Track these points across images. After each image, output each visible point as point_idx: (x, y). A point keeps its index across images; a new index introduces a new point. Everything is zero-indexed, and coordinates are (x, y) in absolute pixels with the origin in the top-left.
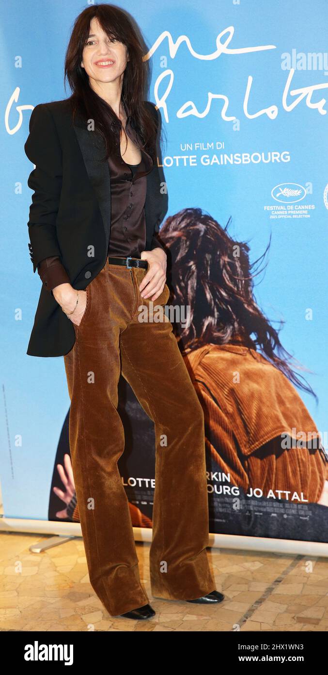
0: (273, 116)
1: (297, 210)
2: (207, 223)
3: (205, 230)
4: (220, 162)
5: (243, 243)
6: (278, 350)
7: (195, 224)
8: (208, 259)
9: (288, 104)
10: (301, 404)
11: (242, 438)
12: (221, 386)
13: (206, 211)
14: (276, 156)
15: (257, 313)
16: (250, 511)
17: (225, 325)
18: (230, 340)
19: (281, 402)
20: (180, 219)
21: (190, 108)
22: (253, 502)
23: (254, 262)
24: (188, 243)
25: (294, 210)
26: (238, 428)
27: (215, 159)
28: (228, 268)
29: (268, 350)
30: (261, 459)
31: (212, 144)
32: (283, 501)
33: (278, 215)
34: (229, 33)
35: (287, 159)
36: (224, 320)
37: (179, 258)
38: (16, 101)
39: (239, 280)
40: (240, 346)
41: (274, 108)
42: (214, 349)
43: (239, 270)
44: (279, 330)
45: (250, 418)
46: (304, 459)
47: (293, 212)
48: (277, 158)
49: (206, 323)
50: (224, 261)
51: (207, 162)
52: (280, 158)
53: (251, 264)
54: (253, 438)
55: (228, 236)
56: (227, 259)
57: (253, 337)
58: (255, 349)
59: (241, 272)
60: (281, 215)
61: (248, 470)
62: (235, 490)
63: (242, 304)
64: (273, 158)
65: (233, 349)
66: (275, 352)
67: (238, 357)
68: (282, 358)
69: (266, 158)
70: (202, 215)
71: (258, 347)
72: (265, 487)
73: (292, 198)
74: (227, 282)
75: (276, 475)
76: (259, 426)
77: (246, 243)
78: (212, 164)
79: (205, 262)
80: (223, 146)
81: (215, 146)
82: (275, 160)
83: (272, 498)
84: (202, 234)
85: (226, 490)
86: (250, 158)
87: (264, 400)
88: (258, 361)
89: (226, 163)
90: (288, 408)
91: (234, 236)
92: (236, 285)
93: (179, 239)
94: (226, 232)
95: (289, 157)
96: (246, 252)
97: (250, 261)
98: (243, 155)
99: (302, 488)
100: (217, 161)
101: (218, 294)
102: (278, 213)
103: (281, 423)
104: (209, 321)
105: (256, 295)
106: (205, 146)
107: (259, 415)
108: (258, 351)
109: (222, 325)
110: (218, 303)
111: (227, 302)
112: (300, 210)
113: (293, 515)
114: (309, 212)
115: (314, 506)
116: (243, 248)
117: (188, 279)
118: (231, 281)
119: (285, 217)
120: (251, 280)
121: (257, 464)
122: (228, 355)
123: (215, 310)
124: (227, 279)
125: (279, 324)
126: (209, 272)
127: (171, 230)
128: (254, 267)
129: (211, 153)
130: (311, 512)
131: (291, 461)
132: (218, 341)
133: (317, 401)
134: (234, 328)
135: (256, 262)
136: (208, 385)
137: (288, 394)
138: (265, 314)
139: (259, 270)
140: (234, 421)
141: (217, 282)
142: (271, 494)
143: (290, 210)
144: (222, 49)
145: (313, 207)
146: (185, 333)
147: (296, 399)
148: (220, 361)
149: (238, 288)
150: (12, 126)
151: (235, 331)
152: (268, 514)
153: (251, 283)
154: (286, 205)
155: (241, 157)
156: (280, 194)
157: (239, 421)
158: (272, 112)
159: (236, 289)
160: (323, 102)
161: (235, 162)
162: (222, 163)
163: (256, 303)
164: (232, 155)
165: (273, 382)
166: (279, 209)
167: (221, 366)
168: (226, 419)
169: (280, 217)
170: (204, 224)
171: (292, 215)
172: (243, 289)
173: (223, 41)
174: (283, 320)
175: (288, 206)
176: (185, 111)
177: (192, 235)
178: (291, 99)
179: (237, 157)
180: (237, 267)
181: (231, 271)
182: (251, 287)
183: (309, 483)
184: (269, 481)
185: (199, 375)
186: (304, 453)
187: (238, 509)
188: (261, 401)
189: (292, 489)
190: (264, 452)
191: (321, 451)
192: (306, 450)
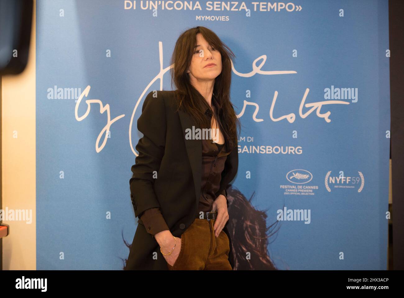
0: (291, 121)
1: (305, 189)
2: (236, 196)
3: (233, 200)
4: (249, 151)
5: (263, 212)
8: (234, 223)
9: (304, 113)
14: (291, 149)
15: (269, 264)
23: (270, 226)
25: (303, 189)
27: (245, 149)
28: (250, 230)
31: (244, 138)
33: (290, 192)
34: (262, 60)
35: (300, 152)
38: (86, 96)
39: (257, 239)
41: (293, 115)
43: (258, 231)
47: (302, 191)
50: (247, 225)
52: (294, 151)
53: (267, 227)
55: (251, 206)
56: (249, 223)
59: (259, 233)
60: (292, 192)
63: (258, 257)
64: (290, 151)
69: (284, 150)
70: (232, 190)
73: (302, 180)
74: (248, 241)
77: (265, 212)
78: (243, 152)
79: (232, 225)
80: (252, 139)
81: (246, 139)
82: (291, 152)
86: (272, 150)
89: (253, 152)
91: (256, 206)
92: (254, 242)
94: (250, 203)
95: (301, 151)
96: (264, 219)
97: (267, 225)
98: (267, 147)
100: (247, 150)
101: (240, 249)
102: (291, 190)
105: (269, 251)
110: (239, 256)
111: (246, 256)
112: (307, 189)
114: (314, 191)
116: (262, 216)
118: (251, 240)
119: (295, 194)
120: (266, 239)
123: (237, 261)
124: (248, 238)
126: (234, 233)
128: (269, 230)
129: (242, 144)
135: (271, 226)
138: (275, 265)
139: (273, 232)
141: (239, 240)
143: (300, 189)
144: (256, 70)
145: (317, 188)
149: (256, 245)
150: (80, 114)
153: (266, 242)
154: (296, 185)
155: (265, 149)
156: (294, 176)
158: (291, 118)
159: (254, 246)
160: (329, 113)
161: (261, 152)
162: (251, 152)
163: (269, 256)
164: (258, 147)
166: (291, 188)
169: (291, 193)
170: (233, 197)
171: (301, 192)
172: (260, 246)
173: (258, 64)
175: (298, 186)
178: (305, 110)
179: (263, 148)
180: (256, 229)
181: (251, 233)
182: (266, 245)
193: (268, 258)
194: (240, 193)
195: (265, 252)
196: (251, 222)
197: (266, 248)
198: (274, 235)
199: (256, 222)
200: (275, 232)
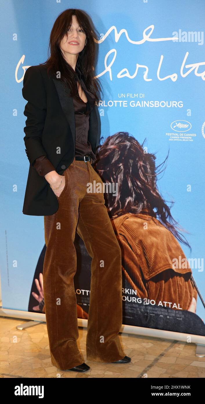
0: (174, 80)
2: (132, 141)
3: (130, 145)
4: (141, 105)
5: (152, 154)
6: (169, 219)
7: (124, 142)
8: (131, 163)
9: (184, 73)
10: (181, 251)
11: (145, 269)
12: (134, 238)
13: (131, 134)
14: (174, 103)
15: (158, 196)
16: (147, 313)
17: (139, 202)
18: (141, 212)
19: (169, 249)
20: (115, 138)
21: (125, 72)
22: (149, 308)
23: (158, 166)
24: (119, 153)
25: (184, 136)
26: (143, 263)
27: (138, 104)
28: (143, 169)
29: (164, 219)
30: (156, 283)
31: (137, 94)
32: (167, 308)
33: (174, 139)
34: (151, 29)
36: (138, 199)
37: (113, 161)
38: (22, 63)
39: (148, 176)
40: (147, 215)
41: (175, 75)
42: (131, 216)
43: (149, 170)
45: (150, 258)
46: (181, 284)
47: (183, 138)
48: (175, 105)
49: (128, 201)
50: (140, 164)
51: (133, 105)
52: (177, 105)
53: (156, 167)
54: (151, 270)
55: (143, 150)
56: (142, 163)
57: (155, 210)
58: (156, 217)
59: (150, 172)
60: (176, 139)
61: (148, 289)
62: (139, 300)
63: (149, 191)
65: (142, 217)
66: (168, 220)
67: (145, 221)
68: (172, 224)
69: (169, 105)
70: (128, 136)
71: (157, 216)
72: (157, 299)
74: (142, 177)
75: (164, 292)
76: (155, 263)
77: (154, 155)
78: (136, 106)
79: (129, 164)
80: (143, 96)
81: (139, 95)
82: (174, 106)
83: (161, 306)
84: (128, 147)
85: (134, 299)
86: (159, 104)
87: (160, 248)
88: (157, 225)
89: (145, 106)
90: (173, 254)
92: (146, 179)
93: (114, 150)
94: (143, 147)
95: (182, 105)
96: (153, 160)
97: (156, 165)
98: (155, 102)
99: (179, 301)
100: (140, 105)
101: (135, 183)
102: (174, 137)
103: (169, 262)
104: (129, 199)
106: (133, 96)
107: (156, 257)
108: (157, 219)
109: (137, 202)
110: (135, 189)
111: (140, 189)
112: (187, 136)
113: (173, 317)
114: (193, 138)
115: (186, 312)
116: (152, 157)
117: (119, 174)
118: (144, 176)
119: (178, 140)
120: (155, 176)
121: (153, 285)
122: (139, 220)
123: (134, 193)
124: (141, 175)
125: (171, 203)
126: (131, 170)
127: (110, 144)
128: (158, 169)
129: (136, 100)
130: (183, 315)
131: (173, 285)
132: (134, 212)
133: (191, 250)
134: (144, 204)
136: (127, 237)
137: (174, 245)
138: (163, 197)
140: (141, 259)
141: (135, 176)
142: (160, 303)
143: (181, 136)
144: (146, 38)
145: (195, 135)
146: (115, 206)
147: (178, 248)
148: (135, 223)
149: (148, 181)
150: (19, 77)
151: (144, 206)
152: (158, 315)
153: (156, 178)
154: (179, 133)
155: (154, 103)
157: (144, 259)
158: (174, 77)
159: (146, 181)
161: (150, 106)
162: (142, 106)
163: (158, 190)
164: (148, 102)
165: (165, 238)
166: (175, 135)
167: (135, 226)
168: (136, 258)
170: (129, 142)
171: (182, 139)
172: (150, 182)
173: (147, 33)
174: (173, 201)
176: (122, 74)
177: (122, 148)
178: (185, 70)
179: (152, 103)
180: (148, 168)
181: (144, 171)
182: (155, 181)
183: (183, 298)
184: (159, 296)
185: (122, 231)
186: (181, 280)
187: (141, 311)
188: (158, 249)
189: (173, 301)
190: (157, 279)
191: (191, 280)
192: (183, 279)
193: (157, 191)
194: (134, 139)
195: (155, 186)
196: (143, 162)
197: (155, 183)
198: (161, 173)
199: (147, 162)
200: (162, 171)
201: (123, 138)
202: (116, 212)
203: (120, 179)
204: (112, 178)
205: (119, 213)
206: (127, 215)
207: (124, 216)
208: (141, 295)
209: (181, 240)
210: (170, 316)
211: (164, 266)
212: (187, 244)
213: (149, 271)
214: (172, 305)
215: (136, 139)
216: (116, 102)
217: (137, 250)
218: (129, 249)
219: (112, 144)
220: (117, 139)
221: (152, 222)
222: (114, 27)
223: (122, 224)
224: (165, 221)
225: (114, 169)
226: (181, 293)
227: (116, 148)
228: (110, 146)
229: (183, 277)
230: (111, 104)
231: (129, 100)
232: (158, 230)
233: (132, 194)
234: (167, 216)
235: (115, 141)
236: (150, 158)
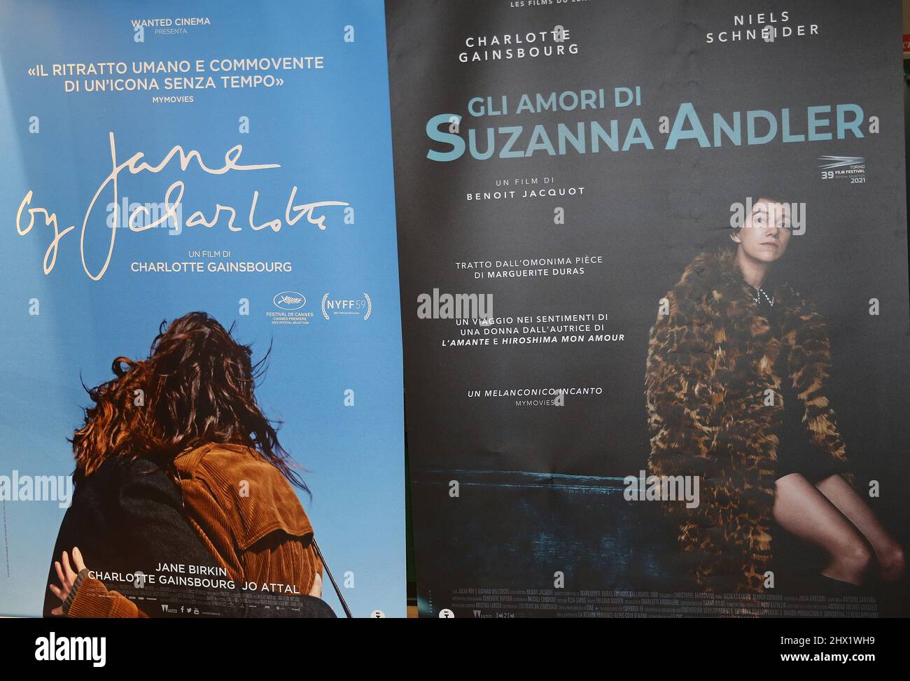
0: (277, 229)
1: (297, 317)
2: (212, 326)
3: (210, 333)
4: (226, 269)
5: (246, 346)
6: (276, 449)
7: (200, 328)
8: (212, 361)
9: (292, 218)
10: (297, 500)
11: (239, 533)
12: (221, 483)
13: (212, 314)
14: (278, 265)
15: (257, 413)
16: (244, 604)
17: (226, 425)
18: (230, 439)
19: (278, 498)
20: (186, 322)
21: (199, 218)
22: (247, 596)
24: (193, 345)
25: (294, 316)
26: (235, 524)
27: (221, 267)
28: (231, 370)
29: (267, 449)
30: (257, 553)
31: (219, 252)
32: (276, 594)
33: (279, 321)
34: (237, 151)
35: (289, 269)
36: (225, 420)
37: (183, 359)
38: (29, 203)
39: (240, 381)
40: (240, 444)
41: (278, 221)
42: (215, 448)
43: (241, 372)
44: (277, 430)
45: (248, 514)
46: (297, 553)
47: (294, 319)
48: (279, 268)
49: (208, 423)
50: (227, 363)
51: (213, 269)
52: (282, 268)
53: (253, 366)
54: (249, 533)
55: (232, 339)
56: (229, 361)
57: (253, 436)
58: (254, 447)
59: (243, 374)
60: (282, 321)
61: (244, 564)
62: (231, 583)
63: (243, 404)
64: (276, 268)
65: (232, 447)
66: (273, 450)
67: (238, 455)
68: (280, 457)
69: (270, 268)
70: (207, 319)
71: (257, 445)
72: (260, 580)
73: (292, 306)
74: (230, 383)
75: (271, 568)
76: (255, 521)
77: (249, 347)
78: (218, 271)
79: (209, 364)
80: (229, 254)
81: (221, 254)
82: (278, 270)
83: (265, 591)
84: (207, 336)
85: (222, 584)
86: (254, 267)
87: (262, 496)
88: (256, 459)
89: (231, 271)
90: (283, 504)
92: (238, 386)
93: (185, 340)
94: (230, 336)
95: (290, 267)
96: (248, 355)
97: (252, 363)
98: (248, 263)
99: (295, 580)
100: (223, 268)
101: (220, 394)
102: (280, 318)
103: (277, 519)
104: (211, 420)
106: (213, 254)
107: (256, 510)
108: (257, 449)
109: (223, 424)
110: (220, 402)
111: (228, 402)
112: (299, 317)
113: (285, 607)
114: (309, 319)
115: (306, 598)
116: (246, 351)
117: (192, 380)
118: (233, 382)
119: (286, 323)
120: (252, 381)
121: (253, 558)
122: (228, 453)
123: (218, 409)
124: (229, 380)
125: (277, 424)
126: (212, 373)
127: (177, 332)
128: (255, 369)
129: (217, 261)
130: (302, 603)
131: (285, 555)
132: (219, 440)
133: (311, 497)
134: (235, 427)
135: (258, 364)
136: (208, 482)
137: (284, 490)
139: (260, 372)
140: (232, 517)
141: (220, 383)
142: (265, 587)
143: (291, 317)
144: (230, 165)
145: (312, 315)
146: (187, 432)
147: (291, 496)
148: (221, 459)
149: (240, 389)
150: (24, 226)
151: (235, 430)
152: (262, 606)
153: (253, 384)
154: (287, 312)
155: (246, 266)
156: (282, 301)
157: (236, 517)
158: (276, 225)
159: (237, 390)
160: (323, 218)
161: (240, 270)
162: (228, 271)
163: (256, 403)
164: (237, 263)
165: (270, 479)
166: (280, 315)
167: (221, 463)
168: (224, 515)
169: (281, 323)
170: (209, 328)
171: (293, 321)
172: (244, 390)
173: (231, 158)
174: (282, 420)
175: (289, 313)
176: (193, 221)
177: (197, 337)
179: (242, 265)
180: (239, 369)
181: (233, 373)
182: (252, 388)
183: (301, 575)
184: (264, 573)
185: (200, 473)
186: (297, 547)
187: (233, 602)
188: (259, 498)
189: (285, 582)
190: (259, 547)
191: (313, 545)
192: (299, 544)
194: (216, 322)
195: (252, 397)
196: (232, 360)
197: (252, 392)
199: (238, 359)
201: (198, 321)
202: (191, 442)
203: (196, 388)
204: (181, 387)
205: (194, 443)
206: (207, 446)
207: (203, 448)
208: (233, 575)
209: (295, 482)
210: (280, 607)
211: (270, 525)
212: (304, 488)
213: (246, 535)
214: (284, 588)
215: (220, 323)
216: (185, 264)
217: (224, 502)
218: (212, 502)
219: (181, 332)
220: (188, 323)
221: (248, 454)
222: (178, 148)
223: (200, 462)
224: (269, 453)
225: (184, 372)
226: (298, 568)
227: (188, 338)
228: (178, 334)
229: (301, 542)
230: (176, 267)
231: (206, 260)
232: (259, 467)
233: (216, 412)
234: (273, 445)
235: (186, 325)
236: (243, 353)
